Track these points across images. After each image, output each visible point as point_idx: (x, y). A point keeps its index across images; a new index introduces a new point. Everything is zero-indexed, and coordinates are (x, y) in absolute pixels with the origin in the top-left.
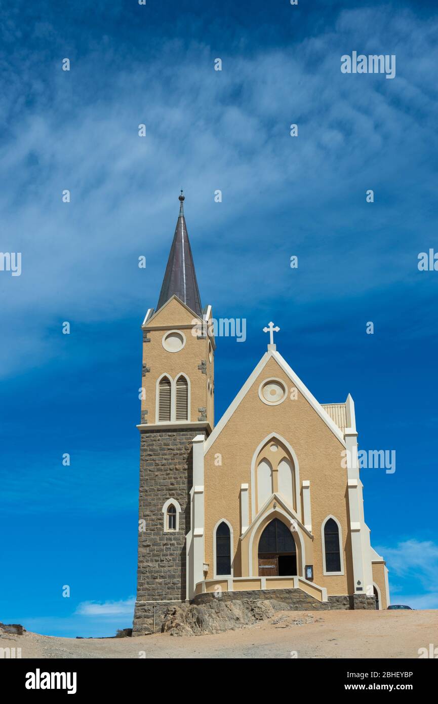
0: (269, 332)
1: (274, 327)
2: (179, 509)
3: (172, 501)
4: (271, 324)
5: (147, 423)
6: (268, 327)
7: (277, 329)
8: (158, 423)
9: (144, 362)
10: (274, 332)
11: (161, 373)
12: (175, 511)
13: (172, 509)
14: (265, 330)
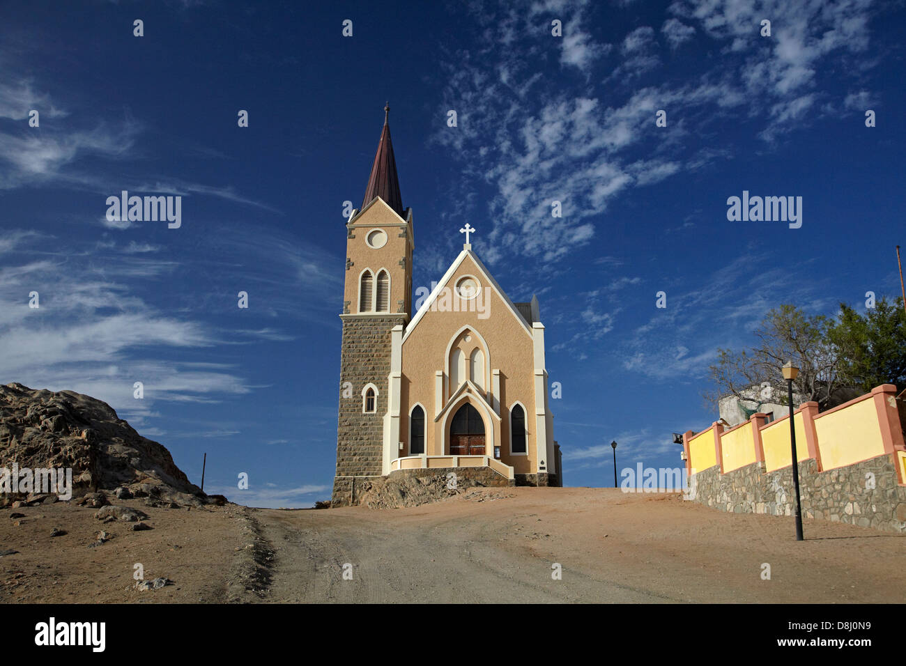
0: (465, 233)
1: (470, 228)
2: (377, 393)
3: (370, 385)
4: (467, 226)
5: (349, 313)
6: (465, 228)
7: (473, 230)
8: (359, 313)
9: (348, 256)
10: (470, 233)
11: (364, 268)
12: (373, 395)
13: (371, 392)
14: (462, 231)
